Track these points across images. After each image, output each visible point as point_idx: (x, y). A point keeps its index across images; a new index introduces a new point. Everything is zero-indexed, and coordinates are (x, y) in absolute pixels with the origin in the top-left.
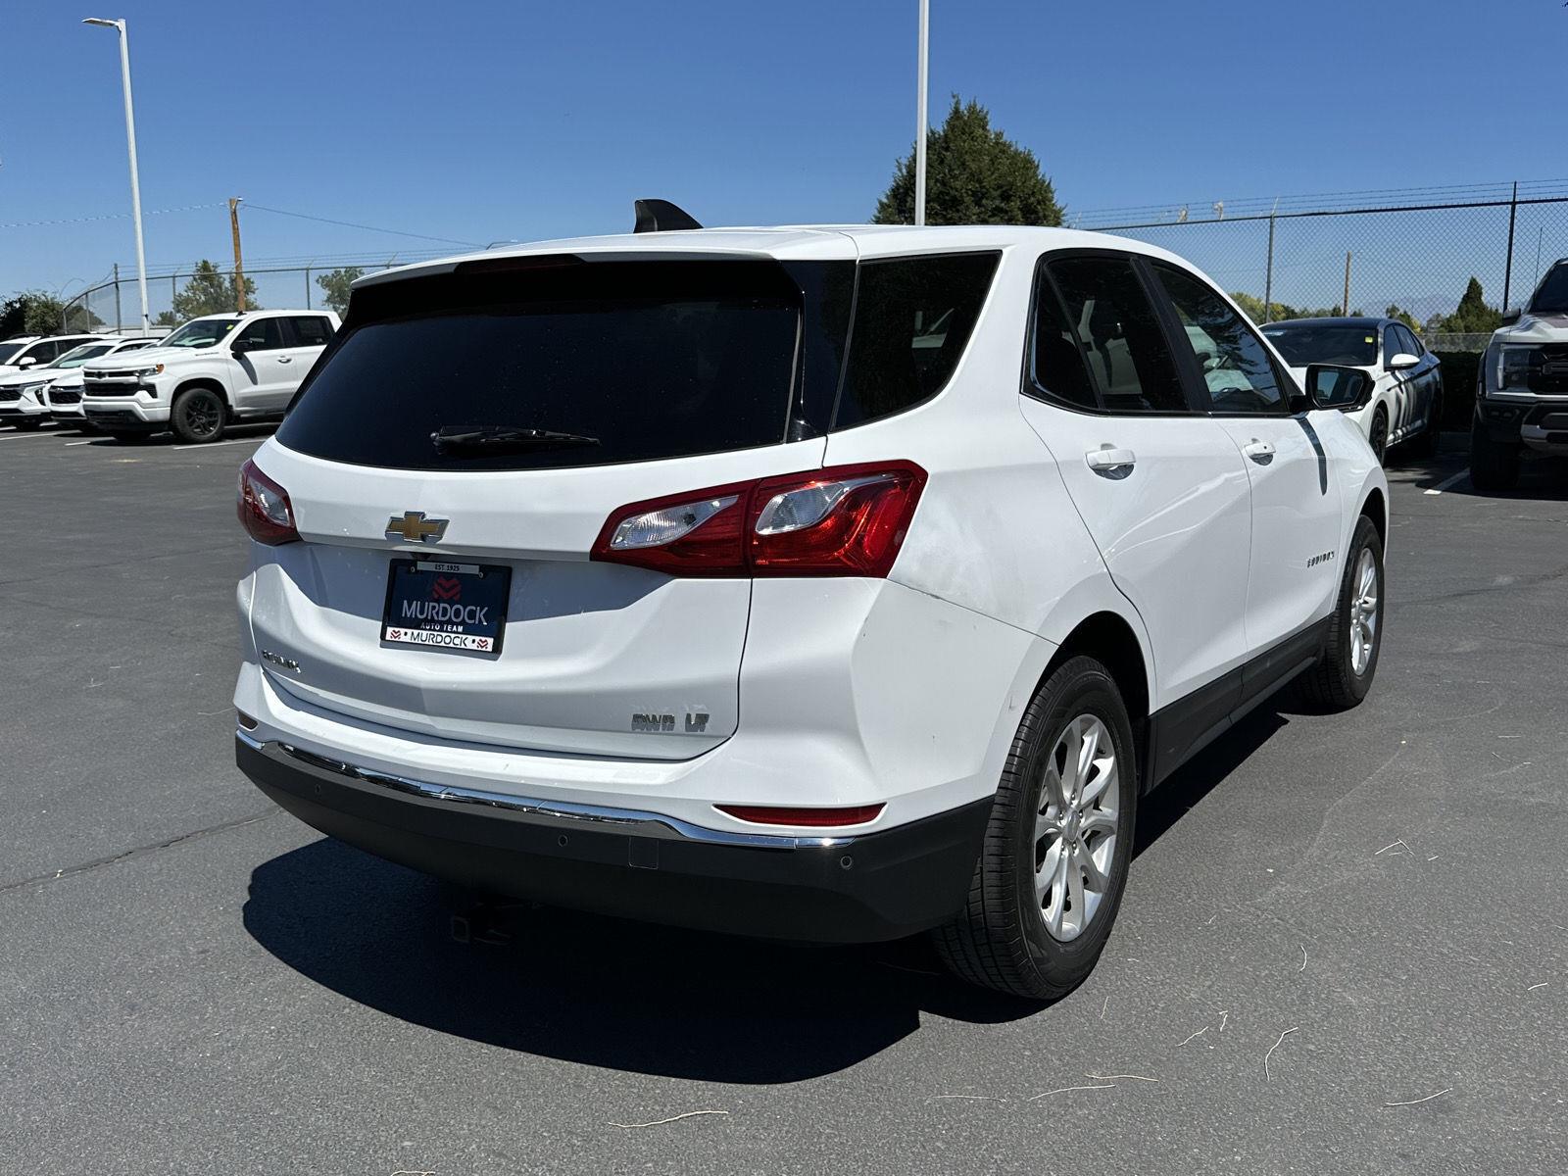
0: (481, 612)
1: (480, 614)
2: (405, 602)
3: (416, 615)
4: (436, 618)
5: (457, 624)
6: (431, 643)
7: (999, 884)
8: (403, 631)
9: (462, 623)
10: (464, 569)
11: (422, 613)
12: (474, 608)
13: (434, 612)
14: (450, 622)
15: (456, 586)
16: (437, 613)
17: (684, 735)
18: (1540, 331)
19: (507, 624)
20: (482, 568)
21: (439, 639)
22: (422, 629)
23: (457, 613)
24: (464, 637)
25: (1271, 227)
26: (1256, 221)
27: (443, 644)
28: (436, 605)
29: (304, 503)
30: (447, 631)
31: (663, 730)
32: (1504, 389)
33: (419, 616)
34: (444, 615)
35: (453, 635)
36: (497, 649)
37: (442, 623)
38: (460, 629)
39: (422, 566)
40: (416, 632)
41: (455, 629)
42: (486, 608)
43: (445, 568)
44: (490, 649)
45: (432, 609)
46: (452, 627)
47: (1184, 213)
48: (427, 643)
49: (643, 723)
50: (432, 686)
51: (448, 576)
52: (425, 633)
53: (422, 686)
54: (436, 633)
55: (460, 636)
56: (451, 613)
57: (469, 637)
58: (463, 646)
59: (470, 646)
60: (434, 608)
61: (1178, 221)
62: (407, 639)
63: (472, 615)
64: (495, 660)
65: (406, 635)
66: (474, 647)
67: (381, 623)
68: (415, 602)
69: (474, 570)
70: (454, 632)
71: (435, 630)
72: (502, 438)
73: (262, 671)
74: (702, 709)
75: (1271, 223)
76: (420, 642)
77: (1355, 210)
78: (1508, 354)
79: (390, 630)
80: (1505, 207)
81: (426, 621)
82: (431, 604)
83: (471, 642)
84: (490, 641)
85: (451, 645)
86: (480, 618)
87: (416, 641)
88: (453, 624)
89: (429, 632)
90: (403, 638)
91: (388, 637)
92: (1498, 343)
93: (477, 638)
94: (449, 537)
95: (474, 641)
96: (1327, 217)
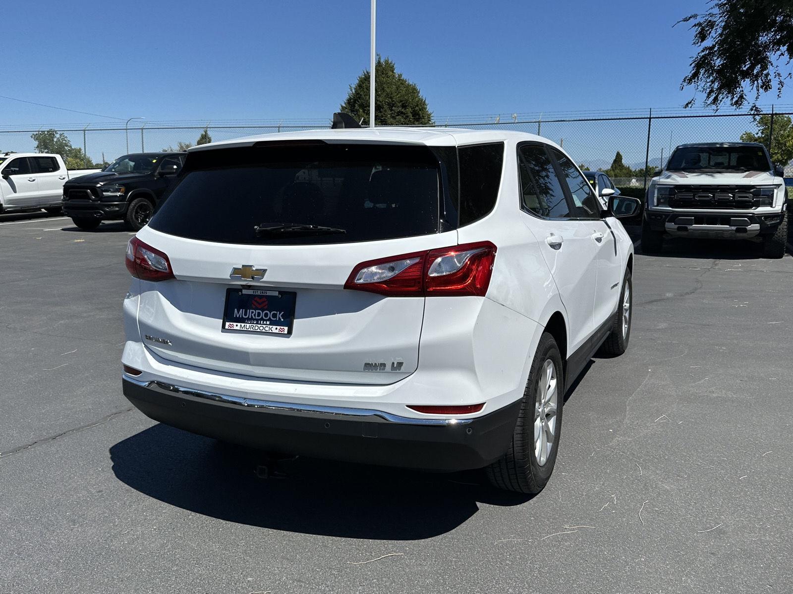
0: (280, 314)
1: (279, 315)
2: (236, 310)
3: (242, 316)
4: (254, 318)
5: (266, 320)
6: (252, 330)
7: (522, 440)
8: (235, 324)
9: (269, 320)
10: (269, 293)
11: (246, 315)
12: (276, 312)
13: (253, 315)
14: (262, 319)
15: (265, 301)
16: (255, 315)
17: (391, 372)
18: (674, 179)
19: (295, 320)
20: (280, 293)
21: (257, 328)
22: (246, 323)
23: (266, 315)
24: (271, 327)
25: (539, 127)
26: (532, 123)
27: (259, 330)
28: (254, 311)
29: (178, 261)
30: (260, 324)
31: (380, 370)
32: (657, 206)
33: (244, 316)
34: (258, 316)
35: (264, 326)
36: (290, 332)
37: (257, 320)
38: (268, 323)
39: (245, 292)
40: (243, 325)
41: (265, 322)
42: (283, 313)
43: (259, 293)
44: (286, 332)
45: (251, 313)
46: (263, 322)
47: (498, 118)
48: (249, 330)
49: (369, 367)
50: (253, 351)
51: (260, 297)
52: (248, 325)
53: (250, 351)
54: (254, 325)
55: (269, 326)
56: (262, 315)
57: (274, 326)
58: (270, 331)
59: (274, 331)
60: (252, 312)
61: (496, 123)
62: (238, 328)
63: (274, 316)
64: (289, 338)
65: (237, 326)
66: (277, 331)
67: (222, 320)
68: (241, 310)
69: (276, 294)
70: (265, 324)
71: (253, 323)
72: (293, 229)
73: (143, 345)
74: (400, 360)
75: (539, 125)
76: (245, 329)
77: (578, 119)
78: (659, 189)
79: (227, 324)
80: (646, 120)
81: (248, 319)
82: (251, 311)
83: (275, 329)
84: (286, 329)
85: (264, 331)
86: (279, 317)
87: (243, 329)
88: (264, 320)
89: (250, 325)
90: (235, 328)
91: (227, 327)
92: (654, 184)
93: (278, 327)
94: (266, 278)
95: (276, 329)
96: (565, 122)
